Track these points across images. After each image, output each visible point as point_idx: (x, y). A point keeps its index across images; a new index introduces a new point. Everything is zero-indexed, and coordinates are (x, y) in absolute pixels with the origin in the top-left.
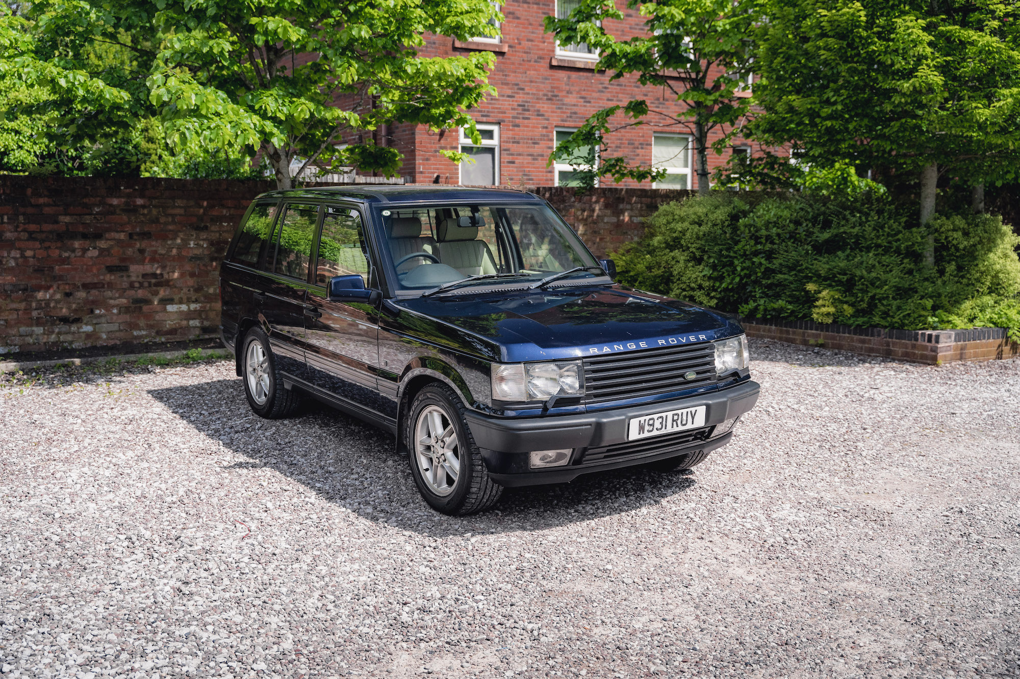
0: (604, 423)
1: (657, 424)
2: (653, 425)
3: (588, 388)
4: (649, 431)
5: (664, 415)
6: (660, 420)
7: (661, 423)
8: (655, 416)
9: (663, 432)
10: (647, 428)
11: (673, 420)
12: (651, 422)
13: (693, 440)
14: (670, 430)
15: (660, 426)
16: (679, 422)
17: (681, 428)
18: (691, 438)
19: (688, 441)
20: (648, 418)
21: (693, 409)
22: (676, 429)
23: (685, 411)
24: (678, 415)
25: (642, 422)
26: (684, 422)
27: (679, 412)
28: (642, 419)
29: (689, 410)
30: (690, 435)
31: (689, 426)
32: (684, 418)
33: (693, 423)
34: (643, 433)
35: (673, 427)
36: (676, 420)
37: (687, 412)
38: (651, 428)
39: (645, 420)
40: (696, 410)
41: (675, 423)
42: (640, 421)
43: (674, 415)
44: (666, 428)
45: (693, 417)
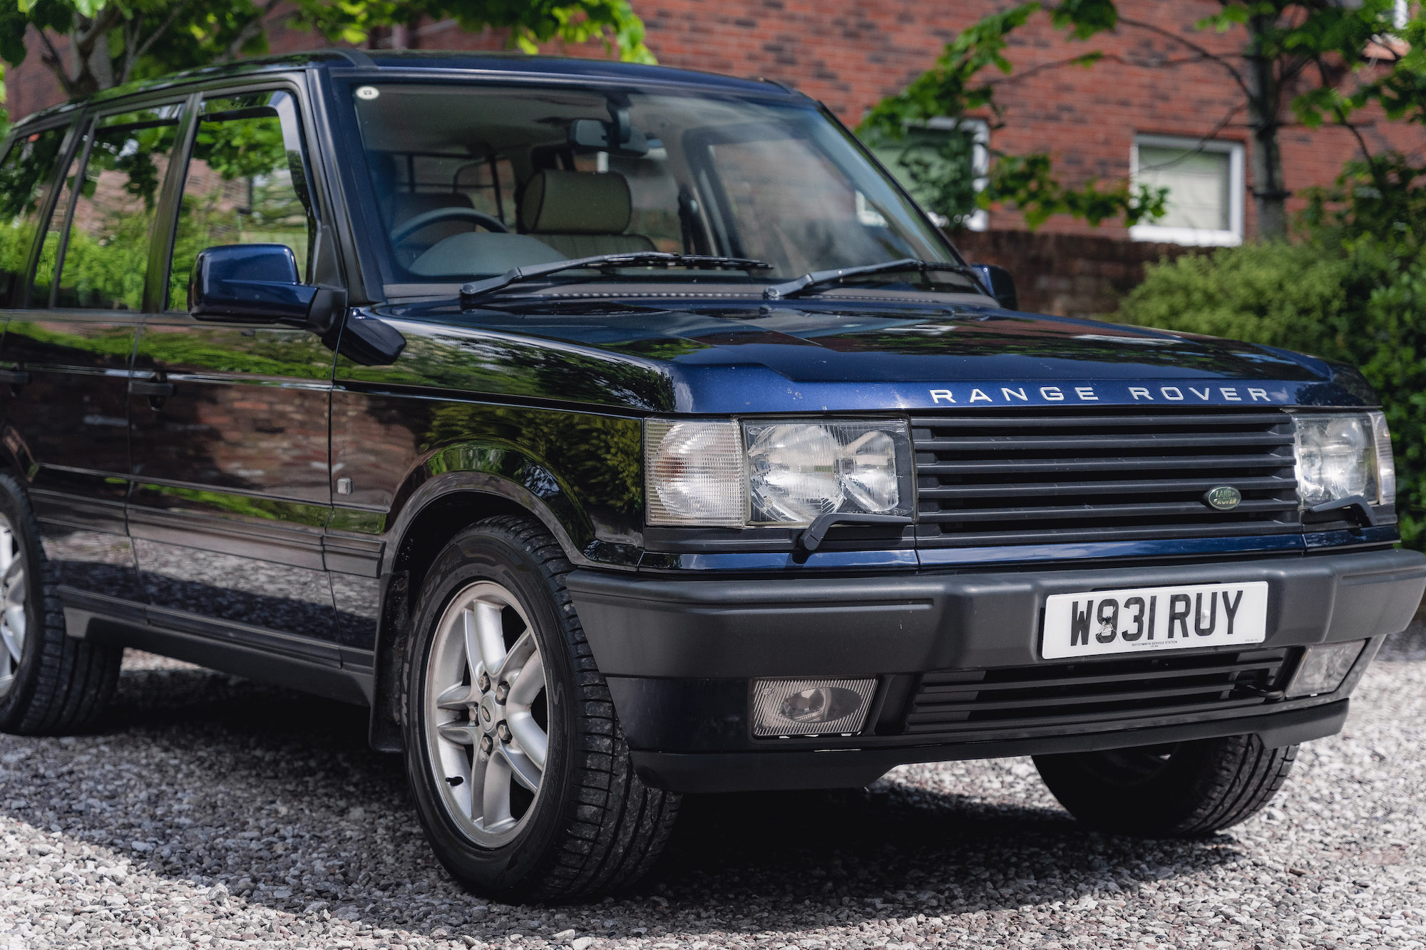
0: (970, 598)
1: (1126, 621)
2: (1112, 621)
3: (924, 501)
4: (1101, 639)
5: (1145, 594)
6: (1135, 609)
7: (1138, 619)
8: (1121, 596)
9: (1142, 645)
10: (1095, 627)
11: (1173, 616)
12: (1108, 612)
13: (1233, 696)
14: (1161, 641)
15: (1133, 629)
16: (1190, 622)
17: (1194, 641)
18: (1227, 689)
19: (1215, 697)
20: (1098, 597)
21: (1232, 588)
22: (1179, 642)
23: (1207, 590)
24: (1186, 598)
25: (1082, 607)
26: (1205, 625)
27: (1191, 591)
28: (1082, 598)
29: (1219, 589)
30: (1223, 679)
31: (1220, 638)
32: (1206, 611)
33: (1230, 631)
34: (1085, 642)
35: (1171, 634)
36: (1183, 616)
37: (1214, 595)
38: (1107, 631)
39: (1090, 603)
40: (1240, 594)
41: (1177, 623)
42: (1075, 605)
43: (1174, 599)
44: (1151, 636)
45: (1231, 613)
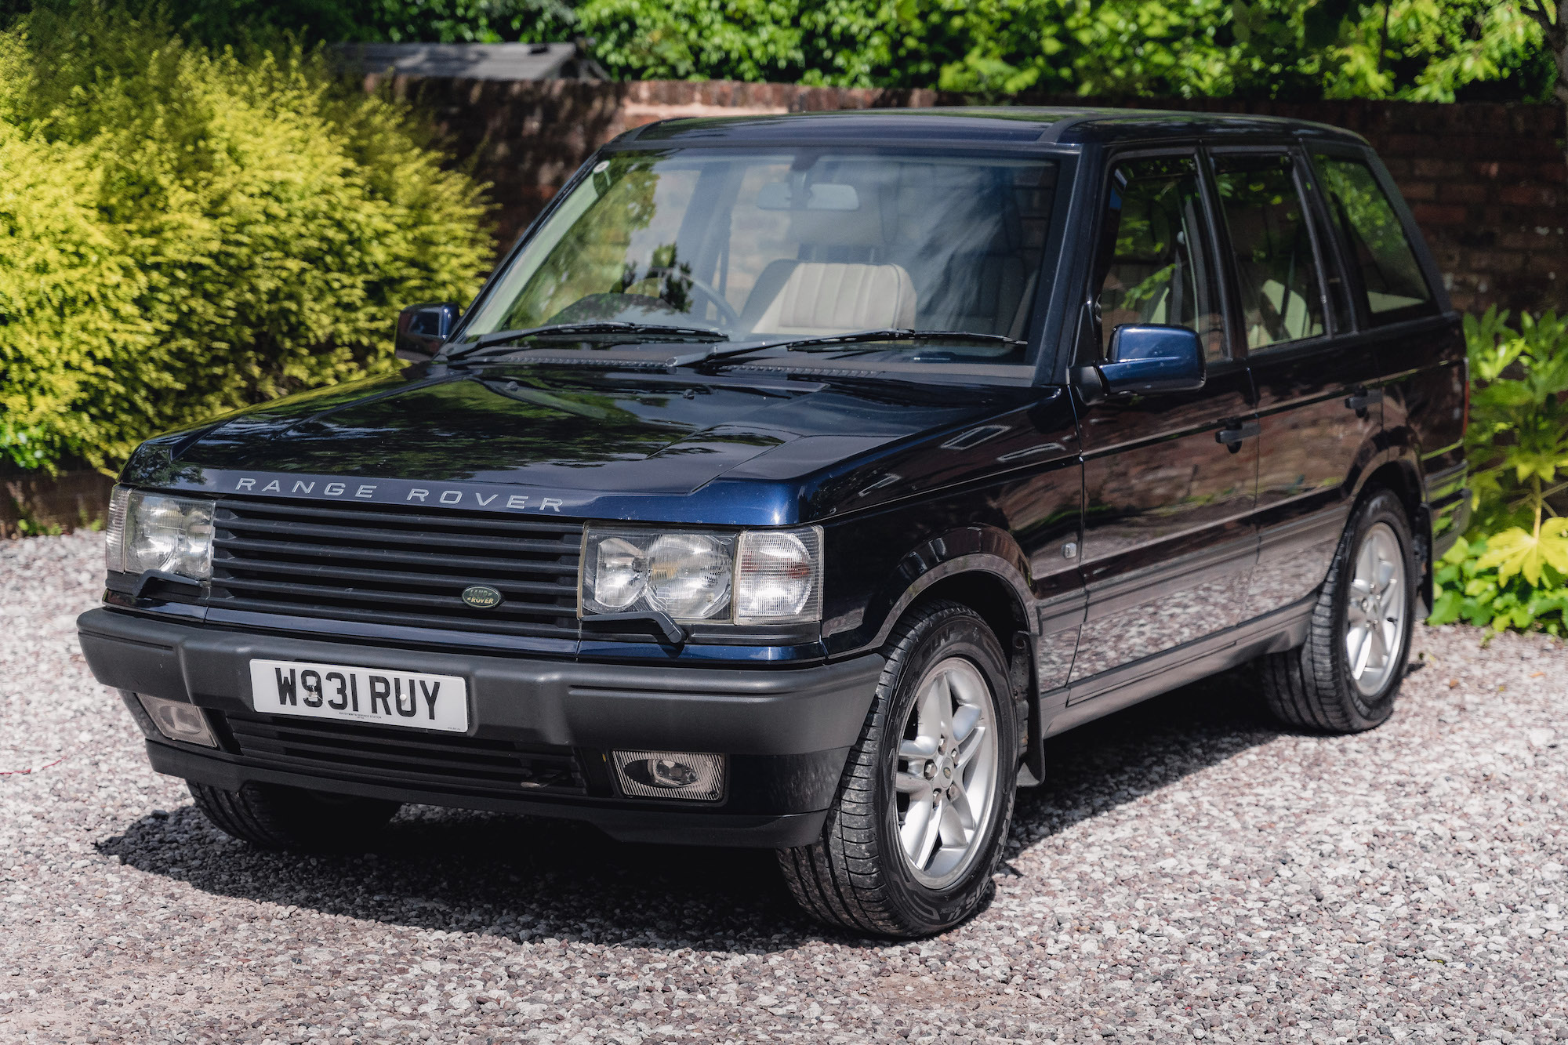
1: (330, 690)
2: (319, 689)
4: (307, 703)
5: (347, 671)
6: (337, 683)
7: (341, 691)
8: (323, 670)
9: (347, 715)
10: (301, 693)
11: (375, 695)
12: (312, 681)
15: (338, 700)
16: (391, 700)
17: (396, 720)
20: (300, 667)
21: (430, 680)
22: (382, 718)
23: (405, 677)
24: (387, 682)
25: (285, 674)
26: (407, 707)
27: (391, 675)
28: (286, 667)
29: (417, 677)
31: (420, 721)
32: (405, 696)
33: (432, 717)
34: (294, 703)
35: (375, 710)
36: (384, 696)
37: (412, 682)
38: (314, 697)
39: (292, 672)
40: (437, 686)
41: (379, 701)
42: (278, 671)
43: (374, 680)
44: (356, 708)
45: (431, 700)
